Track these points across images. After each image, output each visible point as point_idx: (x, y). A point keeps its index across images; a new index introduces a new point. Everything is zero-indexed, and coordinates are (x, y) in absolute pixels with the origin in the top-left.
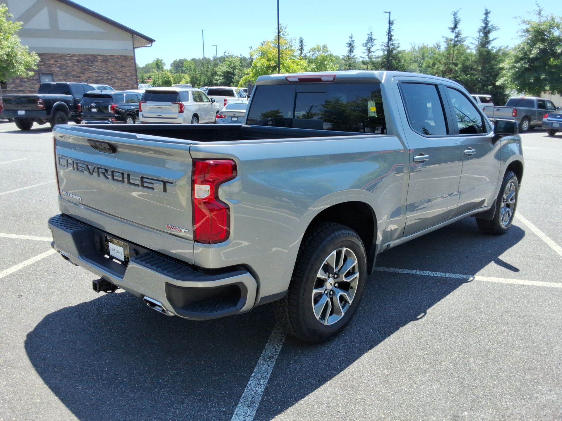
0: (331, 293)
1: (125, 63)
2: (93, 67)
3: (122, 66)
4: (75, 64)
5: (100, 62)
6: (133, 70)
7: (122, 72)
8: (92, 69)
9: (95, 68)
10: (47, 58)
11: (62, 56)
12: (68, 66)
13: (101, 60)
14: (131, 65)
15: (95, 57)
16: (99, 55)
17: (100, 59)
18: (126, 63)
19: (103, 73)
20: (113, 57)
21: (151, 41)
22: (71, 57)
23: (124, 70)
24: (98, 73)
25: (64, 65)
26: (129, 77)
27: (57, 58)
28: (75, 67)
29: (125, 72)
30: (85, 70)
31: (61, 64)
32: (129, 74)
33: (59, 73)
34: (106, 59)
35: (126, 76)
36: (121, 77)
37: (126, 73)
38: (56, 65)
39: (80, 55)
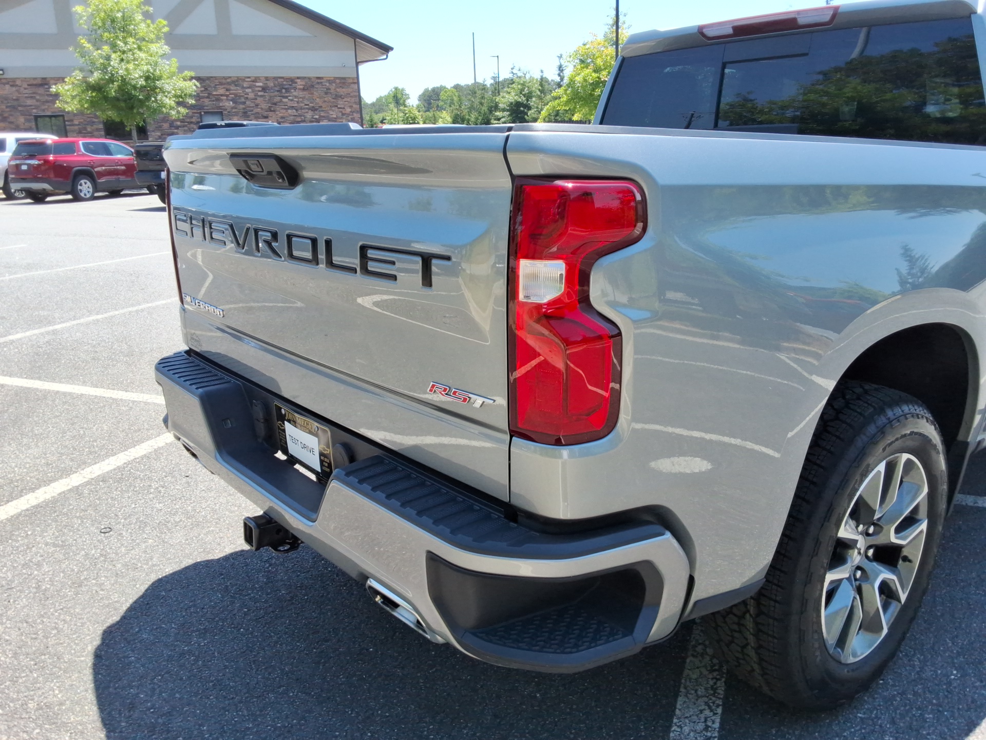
0: (859, 574)
1: (342, 91)
2: (289, 99)
3: (338, 97)
4: (260, 94)
5: (300, 89)
6: (355, 103)
7: (337, 106)
8: (286, 102)
9: (292, 100)
10: (213, 85)
11: (237, 81)
12: (247, 98)
13: (302, 87)
14: (352, 94)
15: (292, 80)
16: (298, 78)
17: (300, 84)
18: (344, 90)
19: (304, 109)
20: (322, 81)
21: (386, 49)
22: (253, 81)
23: (341, 103)
24: (296, 110)
25: (242, 96)
26: (348, 115)
27: (229, 84)
28: (259, 100)
29: (342, 106)
30: (275, 104)
31: (236, 95)
32: (348, 110)
33: (234, 110)
34: (311, 84)
35: (343, 114)
36: (335, 116)
37: (344, 108)
38: (227, 96)
39: (267, 79)
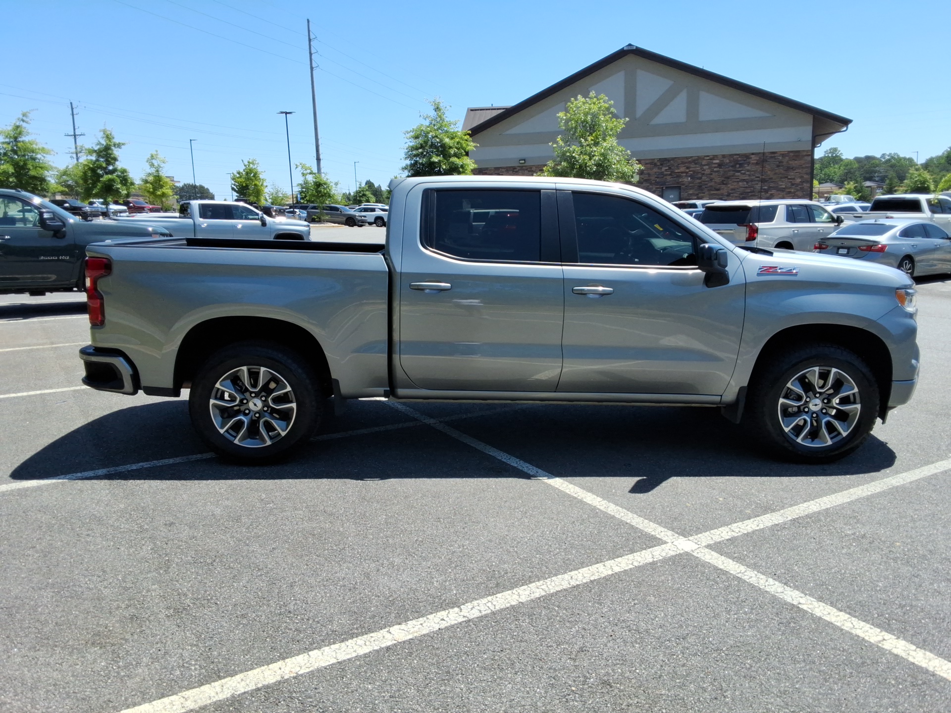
1: (794, 163)
2: (741, 173)
3: (789, 169)
4: (715, 169)
5: (753, 164)
6: (807, 174)
7: (787, 177)
8: (739, 176)
9: (744, 174)
10: (676, 164)
11: (697, 160)
12: (704, 174)
13: (755, 161)
14: (804, 166)
15: (747, 156)
16: (753, 154)
17: (754, 159)
18: (796, 162)
19: (755, 181)
20: (776, 155)
21: (845, 122)
22: (711, 159)
23: (792, 174)
24: (747, 182)
25: (700, 172)
26: (797, 185)
27: (690, 162)
28: (714, 176)
29: (793, 177)
30: (728, 178)
31: (694, 172)
32: (798, 180)
33: (691, 185)
34: (764, 158)
35: (793, 184)
36: (784, 186)
37: (794, 179)
38: (687, 173)
39: (724, 156)
